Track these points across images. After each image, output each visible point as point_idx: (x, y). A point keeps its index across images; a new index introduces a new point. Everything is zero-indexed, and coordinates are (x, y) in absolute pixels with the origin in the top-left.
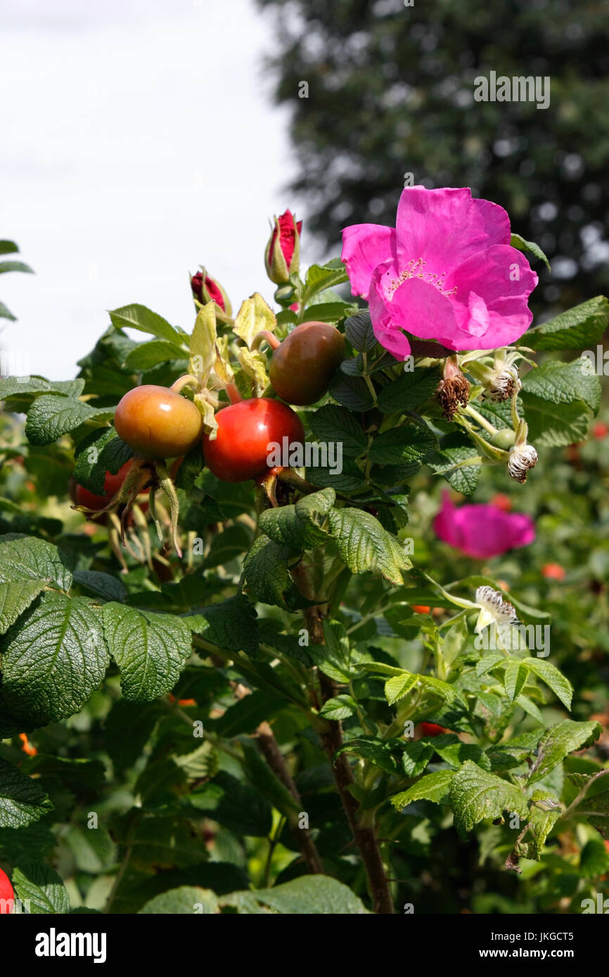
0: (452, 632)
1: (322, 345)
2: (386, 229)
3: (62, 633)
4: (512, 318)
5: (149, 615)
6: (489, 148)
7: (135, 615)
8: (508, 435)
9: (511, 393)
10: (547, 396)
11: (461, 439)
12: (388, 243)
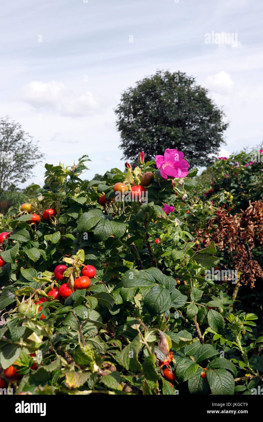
0: (170, 226)
1: (150, 176)
2: (162, 156)
3: (104, 226)
4: (185, 172)
5: (118, 223)
6: (158, 140)
7: (116, 223)
8: (182, 192)
9: (183, 185)
10: (188, 185)
11: (173, 193)
12: (162, 159)
